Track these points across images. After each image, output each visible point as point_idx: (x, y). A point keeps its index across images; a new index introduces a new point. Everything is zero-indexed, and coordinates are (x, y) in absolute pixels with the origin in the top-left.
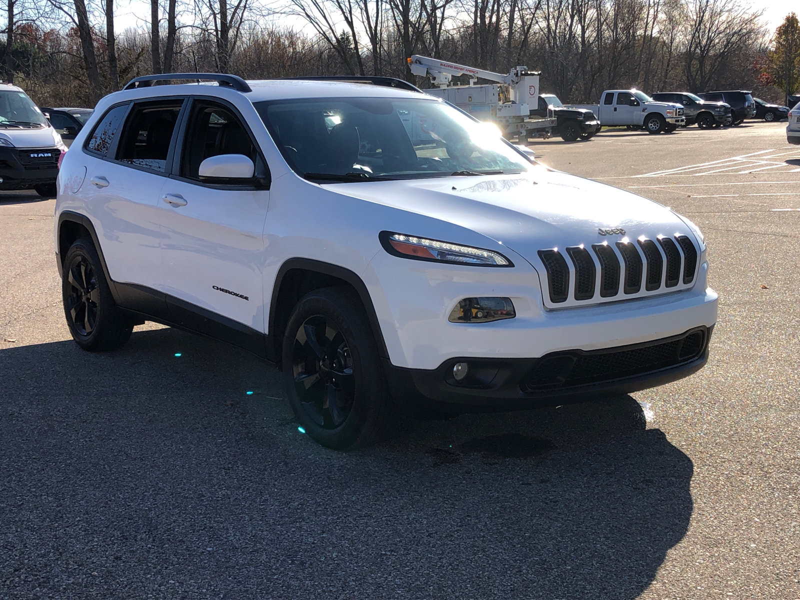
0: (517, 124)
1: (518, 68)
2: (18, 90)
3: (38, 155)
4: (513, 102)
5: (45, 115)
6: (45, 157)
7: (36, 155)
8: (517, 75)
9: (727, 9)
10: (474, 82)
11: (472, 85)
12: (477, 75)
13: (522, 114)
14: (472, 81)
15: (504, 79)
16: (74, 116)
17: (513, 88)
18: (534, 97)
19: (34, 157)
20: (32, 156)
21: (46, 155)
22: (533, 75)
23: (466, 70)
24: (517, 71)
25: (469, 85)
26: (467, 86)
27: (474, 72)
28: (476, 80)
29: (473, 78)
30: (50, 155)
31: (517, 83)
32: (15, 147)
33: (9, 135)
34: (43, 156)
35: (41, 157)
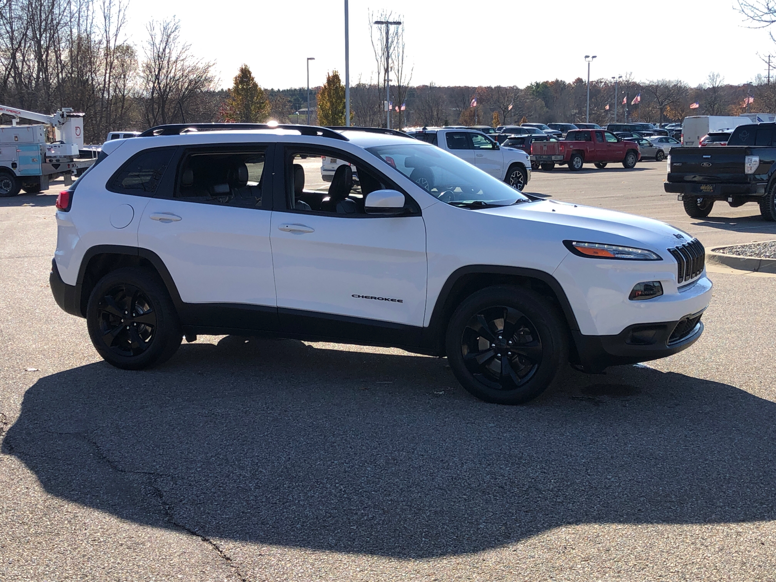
0: (68, 163)
1: (63, 109)
4: (62, 142)
8: (62, 116)
9: (181, 58)
10: (17, 122)
11: (14, 125)
12: (19, 115)
13: (73, 154)
14: (14, 121)
15: (49, 120)
17: (59, 128)
18: (80, 138)
22: (79, 116)
23: (7, 110)
24: (63, 112)
25: (12, 124)
26: (9, 126)
27: (15, 112)
28: (18, 120)
29: (14, 118)
31: (63, 124)
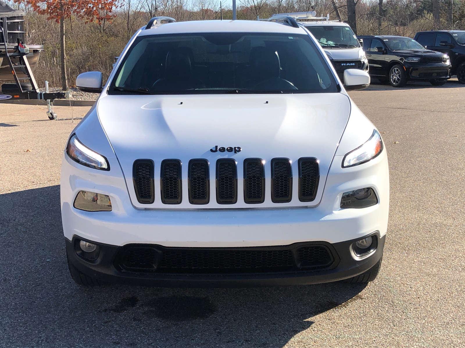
2: (346, 26)
3: (346, 64)
5: (360, 40)
6: (350, 65)
7: (345, 65)
16: (384, 40)
19: (344, 65)
20: (342, 65)
21: (351, 64)
30: (354, 64)
32: (333, 59)
33: (331, 52)
34: (349, 65)
35: (348, 65)
